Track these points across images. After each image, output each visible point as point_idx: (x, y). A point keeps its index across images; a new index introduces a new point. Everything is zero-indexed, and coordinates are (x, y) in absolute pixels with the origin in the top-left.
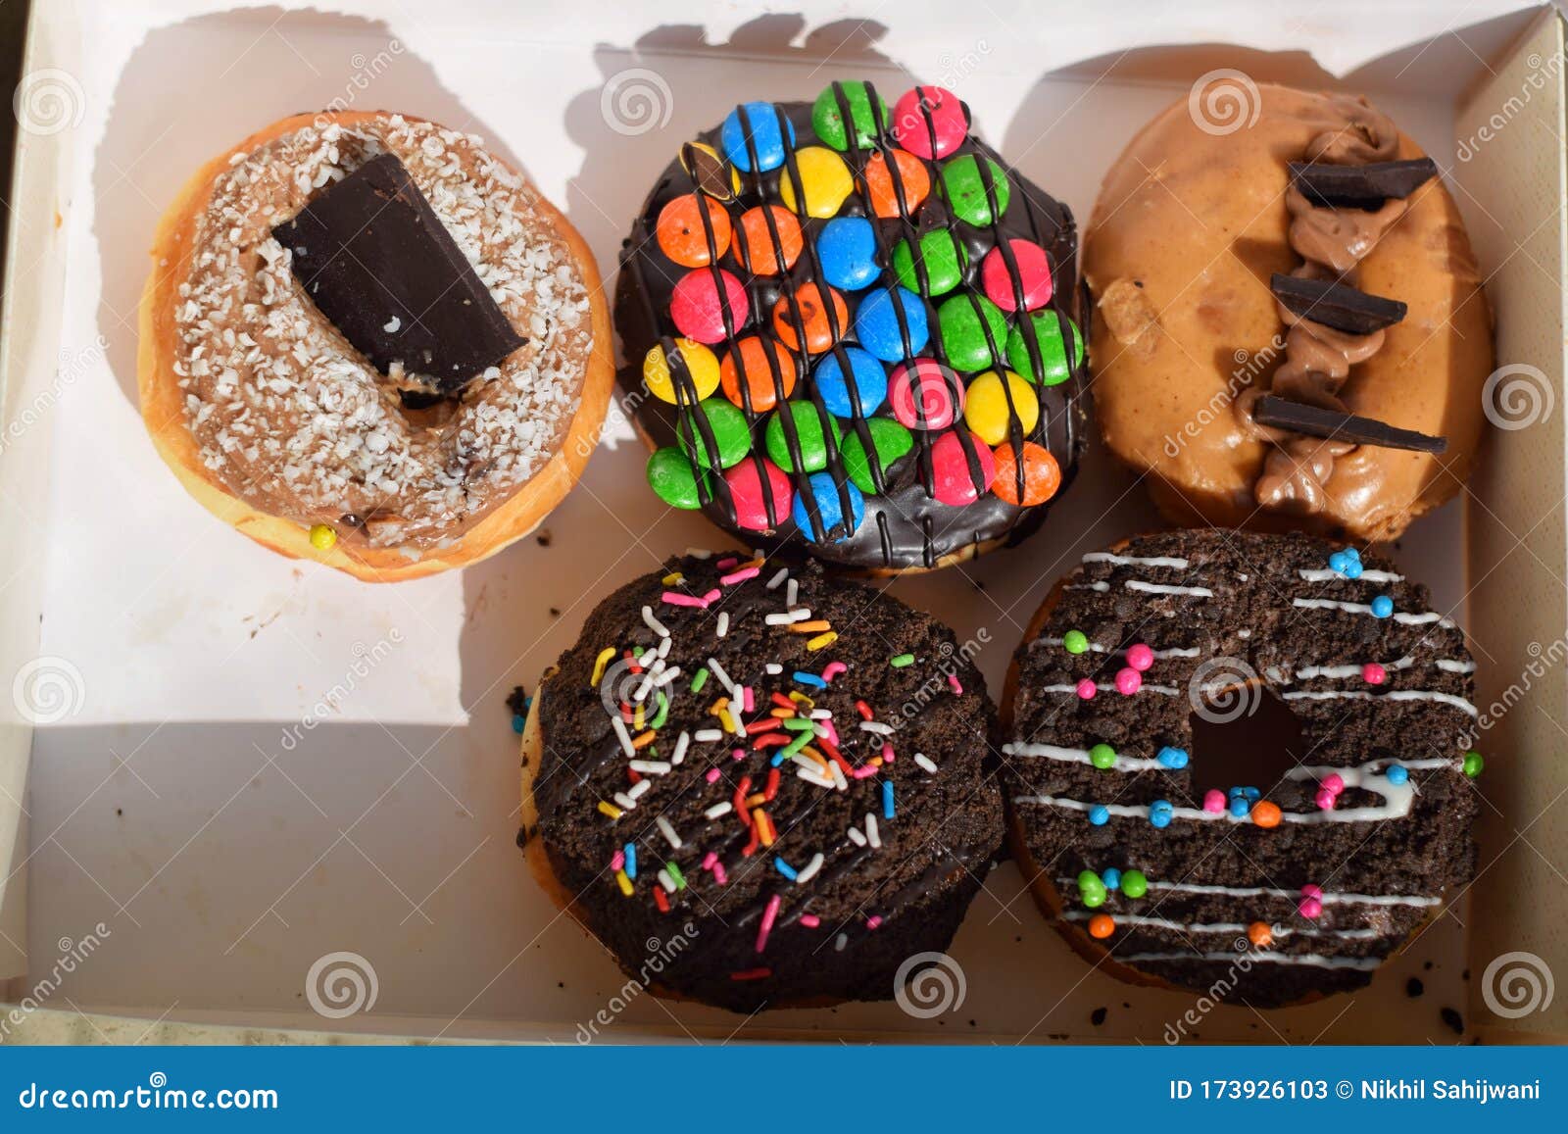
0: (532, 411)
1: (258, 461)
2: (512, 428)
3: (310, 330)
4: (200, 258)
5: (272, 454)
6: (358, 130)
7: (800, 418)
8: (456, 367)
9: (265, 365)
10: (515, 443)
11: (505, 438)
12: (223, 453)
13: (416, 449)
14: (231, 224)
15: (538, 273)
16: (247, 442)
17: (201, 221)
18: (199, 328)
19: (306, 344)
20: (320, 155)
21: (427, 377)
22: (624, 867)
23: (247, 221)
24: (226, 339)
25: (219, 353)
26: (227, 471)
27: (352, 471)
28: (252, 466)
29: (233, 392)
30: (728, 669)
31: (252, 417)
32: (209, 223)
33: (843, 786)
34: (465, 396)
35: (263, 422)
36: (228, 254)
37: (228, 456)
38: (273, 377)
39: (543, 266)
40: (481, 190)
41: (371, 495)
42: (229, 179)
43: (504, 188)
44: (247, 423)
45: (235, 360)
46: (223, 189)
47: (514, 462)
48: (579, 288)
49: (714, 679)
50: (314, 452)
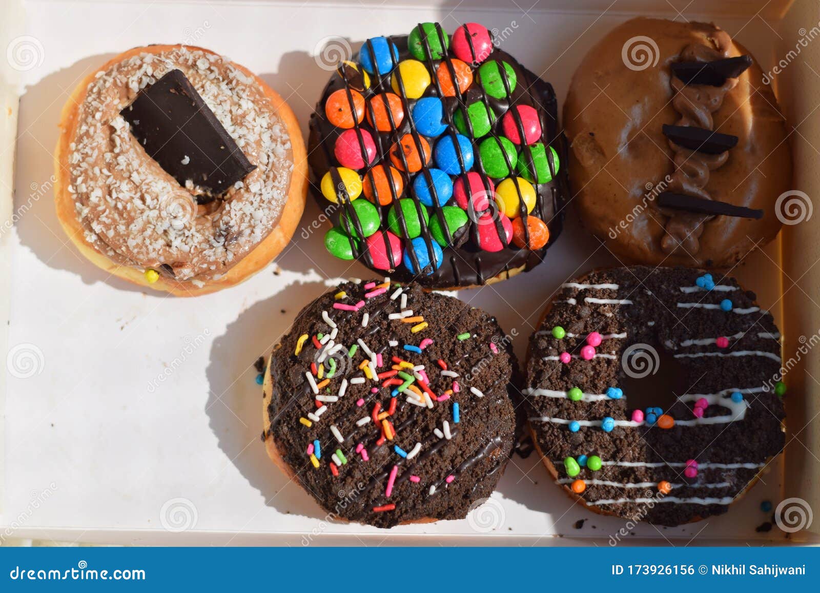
0: (262, 204)
1: (114, 237)
2: (251, 214)
3: (140, 165)
4: (80, 129)
5: (121, 233)
6: (162, 57)
7: (405, 208)
8: (220, 182)
9: (116, 186)
10: (252, 222)
11: (247, 219)
12: (95, 234)
13: (200, 227)
14: (97, 110)
15: (263, 130)
16: (108, 227)
17: (81, 109)
18: (80, 167)
19: (139, 173)
20: (142, 71)
21: (206, 187)
22: (314, 452)
23: (104, 108)
24: (95, 172)
25: (92, 179)
26: (98, 243)
27: (165, 240)
28: (111, 240)
29: (100, 201)
30: (368, 344)
31: (110, 213)
32: (85, 110)
33: (431, 405)
34: (225, 197)
35: (116, 216)
36: (95, 126)
37: (98, 235)
38: (121, 191)
39: (265, 125)
40: (230, 86)
41: (175, 253)
42: (95, 86)
43: (243, 84)
44: (107, 217)
45: (100, 183)
46: (91, 90)
47: (253, 232)
48: (285, 137)
49: (361, 349)
50: (144, 231)
